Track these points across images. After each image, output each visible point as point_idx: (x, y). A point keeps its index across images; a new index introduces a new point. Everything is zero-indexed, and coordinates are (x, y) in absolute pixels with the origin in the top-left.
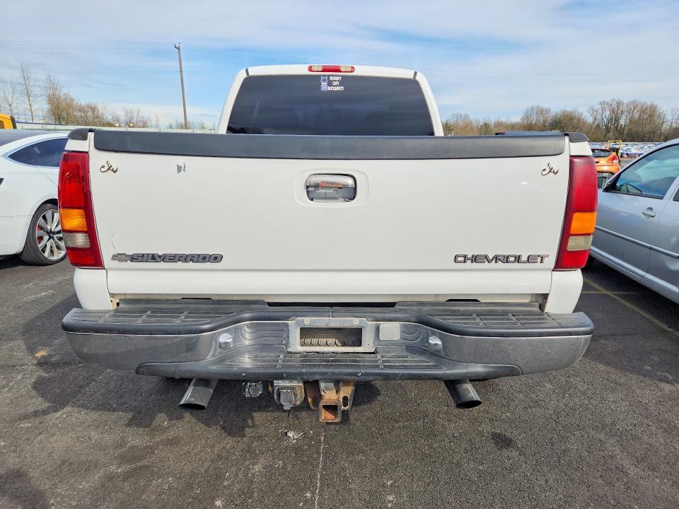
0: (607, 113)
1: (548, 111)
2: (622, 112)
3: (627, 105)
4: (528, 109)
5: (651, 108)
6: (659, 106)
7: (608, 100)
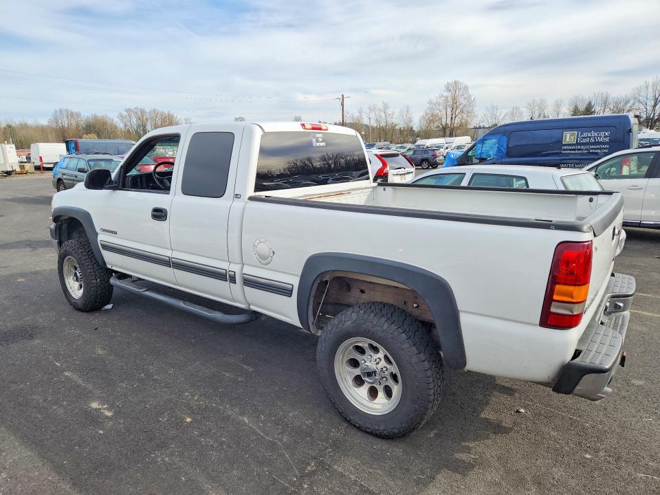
0: (134, 120)
1: (78, 115)
2: (147, 119)
3: (149, 113)
4: (56, 112)
5: (169, 116)
6: (175, 115)
7: (132, 107)
